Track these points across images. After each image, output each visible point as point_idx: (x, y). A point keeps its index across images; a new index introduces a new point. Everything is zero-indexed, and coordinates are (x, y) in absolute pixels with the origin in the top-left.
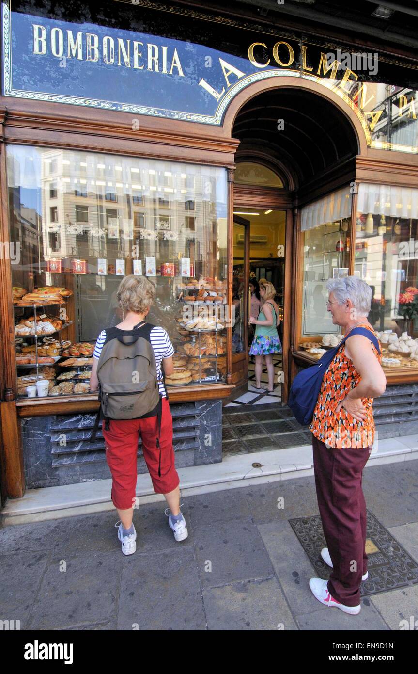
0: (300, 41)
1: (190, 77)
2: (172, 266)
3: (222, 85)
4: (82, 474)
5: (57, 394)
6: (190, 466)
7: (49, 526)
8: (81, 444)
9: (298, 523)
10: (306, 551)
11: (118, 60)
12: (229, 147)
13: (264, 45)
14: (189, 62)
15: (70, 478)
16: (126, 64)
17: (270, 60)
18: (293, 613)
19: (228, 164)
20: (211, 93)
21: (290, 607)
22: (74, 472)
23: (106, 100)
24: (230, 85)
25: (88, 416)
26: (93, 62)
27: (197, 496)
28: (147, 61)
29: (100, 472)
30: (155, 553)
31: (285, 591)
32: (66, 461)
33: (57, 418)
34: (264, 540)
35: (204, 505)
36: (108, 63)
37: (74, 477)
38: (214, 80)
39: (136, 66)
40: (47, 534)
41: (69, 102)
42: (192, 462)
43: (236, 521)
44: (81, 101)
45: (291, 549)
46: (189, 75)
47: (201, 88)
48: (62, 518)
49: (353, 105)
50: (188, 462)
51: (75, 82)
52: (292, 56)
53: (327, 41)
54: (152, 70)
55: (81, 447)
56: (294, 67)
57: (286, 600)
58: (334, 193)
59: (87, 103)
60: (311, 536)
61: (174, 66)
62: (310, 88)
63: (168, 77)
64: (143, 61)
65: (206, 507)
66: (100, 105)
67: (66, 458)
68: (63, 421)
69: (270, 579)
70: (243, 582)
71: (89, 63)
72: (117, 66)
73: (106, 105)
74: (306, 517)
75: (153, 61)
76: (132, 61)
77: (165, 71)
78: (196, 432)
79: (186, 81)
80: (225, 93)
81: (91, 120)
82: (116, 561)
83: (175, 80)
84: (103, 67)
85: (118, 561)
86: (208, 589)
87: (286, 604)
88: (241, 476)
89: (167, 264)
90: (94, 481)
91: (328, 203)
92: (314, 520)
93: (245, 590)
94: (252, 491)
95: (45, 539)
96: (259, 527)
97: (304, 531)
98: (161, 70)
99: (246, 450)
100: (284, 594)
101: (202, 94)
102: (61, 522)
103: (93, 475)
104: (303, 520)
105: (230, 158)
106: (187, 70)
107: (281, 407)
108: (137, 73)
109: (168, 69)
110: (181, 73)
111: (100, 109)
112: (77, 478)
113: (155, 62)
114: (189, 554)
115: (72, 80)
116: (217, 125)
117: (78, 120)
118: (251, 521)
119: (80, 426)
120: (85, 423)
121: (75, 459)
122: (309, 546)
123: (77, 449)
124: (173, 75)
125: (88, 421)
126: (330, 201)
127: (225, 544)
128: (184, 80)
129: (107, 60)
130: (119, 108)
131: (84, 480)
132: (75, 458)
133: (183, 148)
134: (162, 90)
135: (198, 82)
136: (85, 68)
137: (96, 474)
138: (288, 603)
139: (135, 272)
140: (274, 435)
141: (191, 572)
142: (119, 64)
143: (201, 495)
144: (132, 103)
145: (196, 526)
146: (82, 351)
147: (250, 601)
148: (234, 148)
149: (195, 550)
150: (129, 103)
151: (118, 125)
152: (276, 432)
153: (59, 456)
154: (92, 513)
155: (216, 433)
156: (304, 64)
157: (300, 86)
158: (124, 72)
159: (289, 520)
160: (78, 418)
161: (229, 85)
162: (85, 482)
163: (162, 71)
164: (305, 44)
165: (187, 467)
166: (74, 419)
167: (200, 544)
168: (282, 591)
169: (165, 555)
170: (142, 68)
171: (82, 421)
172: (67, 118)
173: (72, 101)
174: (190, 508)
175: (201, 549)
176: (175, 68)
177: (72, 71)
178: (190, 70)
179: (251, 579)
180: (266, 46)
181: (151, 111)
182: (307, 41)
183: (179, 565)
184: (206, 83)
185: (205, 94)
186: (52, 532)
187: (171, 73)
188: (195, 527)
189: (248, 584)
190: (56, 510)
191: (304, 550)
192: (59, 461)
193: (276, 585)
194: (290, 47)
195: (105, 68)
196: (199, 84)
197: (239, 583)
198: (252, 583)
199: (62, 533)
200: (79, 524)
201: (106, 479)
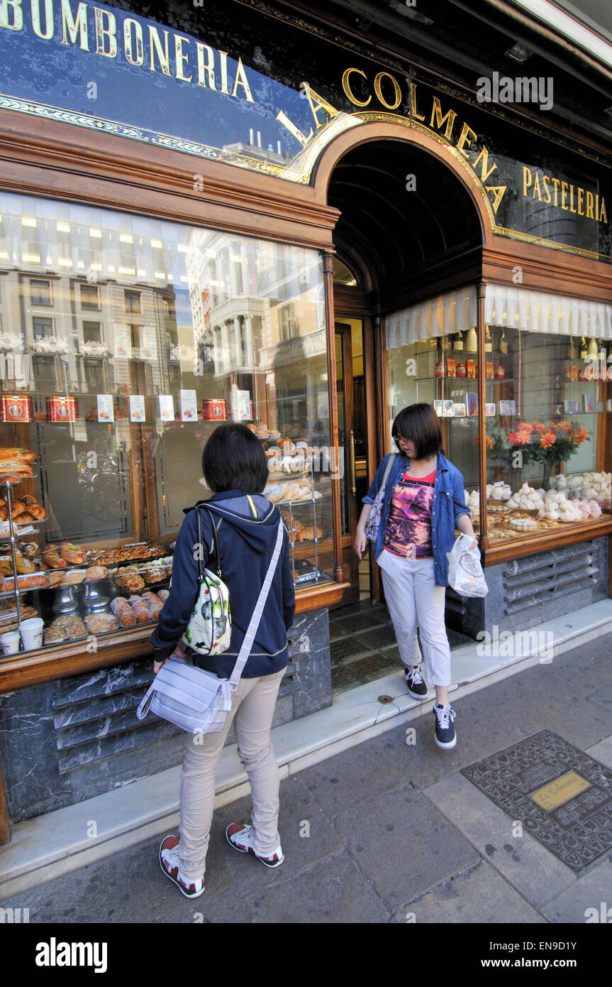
0: (408, 76)
1: (263, 105)
2: (222, 404)
3: (308, 124)
4: (113, 775)
5: (61, 640)
6: (287, 722)
7: (79, 882)
8: (108, 722)
9: (475, 773)
10: (504, 809)
11: (150, 61)
12: (326, 219)
13: (362, 73)
14: (261, 82)
15: (92, 786)
16: (163, 70)
17: (371, 97)
18: (533, 906)
19: (325, 246)
20: (295, 135)
21: (526, 899)
22: (99, 774)
23: (133, 125)
24: (320, 125)
25: (117, 671)
26: (109, 58)
27: (311, 767)
28: (197, 69)
29: (145, 764)
30: (291, 876)
31: (507, 877)
32: (84, 758)
33: (62, 685)
34: (442, 810)
35: (330, 778)
36: (133, 63)
37: (99, 784)
38: (298, 116)
39: (180, 75)
40: (83, 898)
41: (67, 120)
42: (289, 715)
43: (390, 791)
44: (89, 122)
45: (484, 813)
46: (262, 102)
47: (280, 124)
48: (97, 861)
49: (473, 175)
50: (283, 715)
51: (76, 86)
52: (399, 96)
53: (440, 82)
54: (205, 86)
55: (110, 728)
56: (402, 111)
57: (516, 889)
58: (443, 295)
59: (100, 125)
60: (500, 787)
61: (238, 85)
62: (424, 145)
63: (231, 100)
64: (191, 68)
65: (334, 781)
66: (122, 131)
67: (81, 752)
68: (73, 687)
69: (479, 865)
70: (444, 883)
71: (101, 58)
72: (149, 71)
73: (133, 133)
74: (480, 760)
75: (206, 71)
76: (173, 66)
77: (224, 89)
78: (295, 666)
79: (257, 110)
80: (314, 136)
81: (111, 155)
82: (232, 909)
83: (240, 106)
84: (125, 69)
85: (236, 908)
86: (400, 909)
87: (519, 896)
88: (372, 721)
89: (215, 401)
90: (135, 781)
91: (432, 309)
92: (493, 763)
93: (454, 893)
94: (389, 740)
95: (83, 908)
96: (426, 792)
97: (487, 782)
98: (219, 88)
99: (357, 680)
100: (508, 881)
101: (282, 134)
102: (98, 869)
103: (131, 772)
104: (479, 766)
105: (326, 236)
106: (258, 93)
107: (373, 607)
108: (182, 86)
109: (231, 88)
110: (250, 98)
111: (122, 137)
112: (104, 783)
113: (210, 75)
114: (345, 863)
115: (71, 83)
116: (306, 185)
117: (89, 152)
118: (410, 787)
119: (107, 692)
120: (115, 683)
121: (99, 752)
122: (506, 802)
123: (103, 733)
124: (238, 99)
125: (119, 680)
126: (436, 307)
127: (390, 833)
128: (254, 109)
129: (131, 58)
130: (153, 140)
131: (118, 784)
132: (99, 748)
133: (258, 216)
134: (222, 120)
135: (276, 115)
136: (95, 66)
137: (137, 769)
138: (520, 893)
139: (164, 415)
140: (384, 649)
141: (363, 890)
142: (152, 68)
143: (318, 764)
144: (175, 135)
145: (335, 816)
146: (71, 558)
147: (468, 907)
148: (332, 221)
149: (350, 854)
150: (171, 134)
151: (157, 168)
152: (385, 645)
153: (70, 752)
154: (149, 839)
155: (322, 661)
156: (414, 109)
157: (411, 139)
158: (159, 81)
159: (461, 772)
160: (100, 677)
161: (318, 125)
162: (118, 787)
163: (221, 89)
164: (414, 82)
165: (282, 724)
166: (93, 680)
167: (355, 842)
168: (503, 877)
169: (309, 876)
170: (189, 80)
171: (109, 681)
172: (68, 148)
173: (71, 118)
174: (311, 788)
175: (360, 849)
176: (241, 88)
177: (70, 66)
178: (263, 94)
179: (453, 874)
180: (364, 76)
181: (205, 152)
182: (417, 77)
183: (339, 884)
184: (287, 119)
185: (285, 135)
186: (89, 892)
187: (234, 94)
188: (333, 818)
189: (453, 882)
190: (85, 850)
191: (501, 810)
192: (71, 761)
193: (492, 872)
194: (395, 82)
195: (129, 70)
196: (277, 118)
197: (440, 885)
198: (457, 879)
199: (110, 888)
200: (136, 864)
201: (154, 773)
